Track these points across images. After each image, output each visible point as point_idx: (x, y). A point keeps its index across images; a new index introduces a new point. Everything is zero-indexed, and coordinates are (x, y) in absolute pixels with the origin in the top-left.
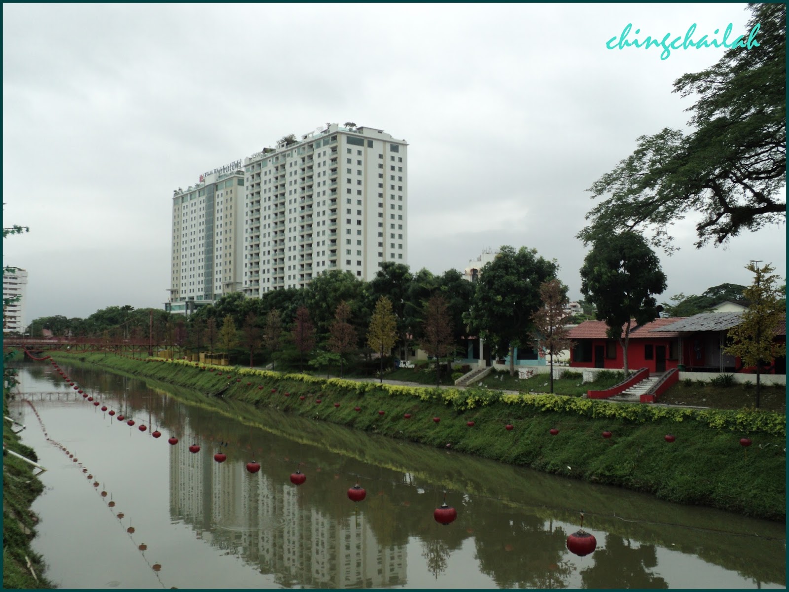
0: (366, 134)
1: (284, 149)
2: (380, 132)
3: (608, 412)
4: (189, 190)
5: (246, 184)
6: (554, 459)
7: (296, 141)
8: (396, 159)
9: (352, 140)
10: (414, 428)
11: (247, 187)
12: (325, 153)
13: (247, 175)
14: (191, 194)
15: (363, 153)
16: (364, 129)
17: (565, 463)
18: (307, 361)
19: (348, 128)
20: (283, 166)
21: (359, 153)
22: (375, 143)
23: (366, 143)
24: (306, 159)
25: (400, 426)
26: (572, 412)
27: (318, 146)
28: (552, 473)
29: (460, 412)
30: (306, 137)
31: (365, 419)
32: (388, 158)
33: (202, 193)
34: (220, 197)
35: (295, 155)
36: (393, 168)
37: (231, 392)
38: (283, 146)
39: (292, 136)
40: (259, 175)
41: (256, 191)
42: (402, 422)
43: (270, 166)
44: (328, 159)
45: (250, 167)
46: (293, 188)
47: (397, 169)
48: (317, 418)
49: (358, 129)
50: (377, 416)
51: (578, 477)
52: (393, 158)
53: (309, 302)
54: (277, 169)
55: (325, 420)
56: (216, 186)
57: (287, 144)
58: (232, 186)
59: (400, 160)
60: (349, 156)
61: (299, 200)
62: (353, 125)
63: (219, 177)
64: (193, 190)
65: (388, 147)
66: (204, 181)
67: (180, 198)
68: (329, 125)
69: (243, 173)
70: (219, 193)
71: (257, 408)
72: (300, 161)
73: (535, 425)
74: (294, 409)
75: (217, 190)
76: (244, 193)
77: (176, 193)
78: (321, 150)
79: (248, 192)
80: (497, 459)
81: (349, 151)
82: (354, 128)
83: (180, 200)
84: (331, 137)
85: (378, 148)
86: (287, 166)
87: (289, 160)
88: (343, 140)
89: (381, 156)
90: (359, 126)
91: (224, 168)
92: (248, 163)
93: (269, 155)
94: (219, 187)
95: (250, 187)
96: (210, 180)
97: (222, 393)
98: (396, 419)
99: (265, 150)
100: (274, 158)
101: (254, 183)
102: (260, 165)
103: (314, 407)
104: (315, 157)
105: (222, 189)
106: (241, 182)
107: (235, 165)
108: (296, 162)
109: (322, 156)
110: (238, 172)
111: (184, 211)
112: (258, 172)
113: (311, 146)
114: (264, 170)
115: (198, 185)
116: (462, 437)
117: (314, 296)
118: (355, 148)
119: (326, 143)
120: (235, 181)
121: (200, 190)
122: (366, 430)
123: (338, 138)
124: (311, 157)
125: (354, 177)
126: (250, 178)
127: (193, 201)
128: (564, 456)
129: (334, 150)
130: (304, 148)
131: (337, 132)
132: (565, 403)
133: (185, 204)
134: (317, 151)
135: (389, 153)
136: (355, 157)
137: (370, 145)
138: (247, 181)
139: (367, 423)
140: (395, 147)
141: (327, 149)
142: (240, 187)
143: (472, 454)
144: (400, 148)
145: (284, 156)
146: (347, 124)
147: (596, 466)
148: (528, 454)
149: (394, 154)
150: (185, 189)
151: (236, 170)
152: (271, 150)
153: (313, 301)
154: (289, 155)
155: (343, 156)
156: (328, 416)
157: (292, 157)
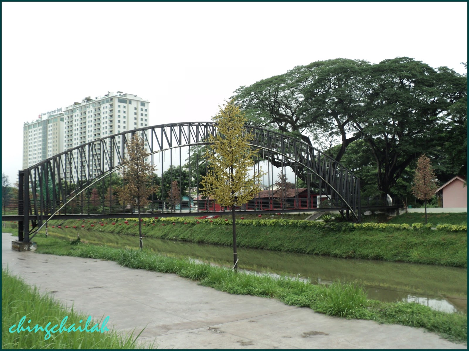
0: (128, 97)
1: (85, 104)
2: (135, 96)
3: (188, 222)
4: (32, 123)
5: (65, 121)
6: (170, 236)
7: (91, 100)
8: (144, 110)
9: (121, 101)
10: (134, 231)
11: (66, 123)
12: (106, 107)
13: (65, 116)
14: (34, 125)
15: (126, 107)
16: (127, 95)
17: (173, 236)
18: (96, 210)
19: (119, 94)
20: (85, 113)
21: (125, 107)
22: (133, 102)
23: (128, 102)
24: (97, 110)
25: (129, 231)
26: (179, 222)
27: (103, 103)
28: (170, 239)
29: (148, 225)
30: (97, 98)
31: (118, 230)
32: (140, 109)
33: (40, 124)
34: (50, 127)
35: (91, 107)
36: (142, 115)
37: (64, 225)
38: (85, 102)
39: (90, 97)
40: (72, 116)
41: (71, 125)
42: (130, 229)
43: (78, 112)
44: (108, 110)
45: (67, 112)
46: (90, 124)
47: (144, 115)
48: (101, 231)
49: (124, 95)
50: (121, 228)
51: (176, 240)
52: (142, 110)
53: (98, 186)
54: (82, 114)
55: (103, 232)
56: (48, 121)
57: (87, 101)
58: (57, 121)
59: (146, 110)
60: (119, 109)
61: (93, 130)
62: (122, 92)
63: (50, 116)
64: (35, 122)
65: (139, 104)
66: (41, 118)
67: (27, 127)
68: (109, 92)
69: (63, 114)
70: (50, 125)
71: (76, 230)
72: (94, 111)
73: (169, 227)
74: (92, 229)
75: (48, 123)
76: (64, 125)
77: (25, 124)
78: (105, 105)
79: (66, 126)
80: (157, 238)
81: (119, 106)
82: (122, 94)
83: (28, 128)
84: (110, 99)
85: (134, 104)
86: (87, 113)
87: (88, 110)
88: (116, 100)
89: (136, 109)
90: (124, 93)
91: (52, 112)
92: (66, 110)
93: (78, 106)
94: (50, 122)
95: (67, 123)
96: (45, 118)
97: (60, 225)
98: (128, 229)
99: (75, 103)
100: (80, 108)
101: (69, 121)
102: (72, 111)
103: (99, 227)
104: (102, 109)
105: (51, 123)
106: (62, 120)
107: (59, 110)
108: (91, 111)
109: (105, 108)
110: (61, 114)
111: (30, 134)
112: (72, 115)
113: (100, 103)
114: (74, 114)
115: (38, 120)
116: (148, 232)
117: (100, 183)
118: (122, 105)
119: (107, 102)
120: (59, 119)
121: (39, 123)
122: (118, 233)
123: (113, 99)
124: (99, 109)
125: (122, 119)
126: (67, 118)
127: (35, 129)
128: (174, 234)
129: (111, 105)
130: (96, 104)
131: (113, 97)
132: (178, 219)
133: (30, 130)
134: (103, 106)
135: (140, 107)
136: (122, 109)
137: (130, 103)
138: (66, 119)
139: (118, 231)
140: (143, 104)
141: (108, 105)
142: (62, 122)
143: (150, 237)
144: (146, 104)
145: (85, 107)
146: (118, 92)
147: (181, 236)
148: (165, 235)
149: (142, 107)
150: (30, 122)
151: (59, 113)
152: (79, 104)
153: (99, 185)
154: (88, 107)
155: (116, 109)
156: (105, 230)
157: (89, 108)
